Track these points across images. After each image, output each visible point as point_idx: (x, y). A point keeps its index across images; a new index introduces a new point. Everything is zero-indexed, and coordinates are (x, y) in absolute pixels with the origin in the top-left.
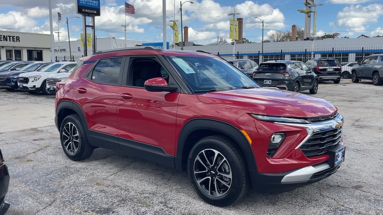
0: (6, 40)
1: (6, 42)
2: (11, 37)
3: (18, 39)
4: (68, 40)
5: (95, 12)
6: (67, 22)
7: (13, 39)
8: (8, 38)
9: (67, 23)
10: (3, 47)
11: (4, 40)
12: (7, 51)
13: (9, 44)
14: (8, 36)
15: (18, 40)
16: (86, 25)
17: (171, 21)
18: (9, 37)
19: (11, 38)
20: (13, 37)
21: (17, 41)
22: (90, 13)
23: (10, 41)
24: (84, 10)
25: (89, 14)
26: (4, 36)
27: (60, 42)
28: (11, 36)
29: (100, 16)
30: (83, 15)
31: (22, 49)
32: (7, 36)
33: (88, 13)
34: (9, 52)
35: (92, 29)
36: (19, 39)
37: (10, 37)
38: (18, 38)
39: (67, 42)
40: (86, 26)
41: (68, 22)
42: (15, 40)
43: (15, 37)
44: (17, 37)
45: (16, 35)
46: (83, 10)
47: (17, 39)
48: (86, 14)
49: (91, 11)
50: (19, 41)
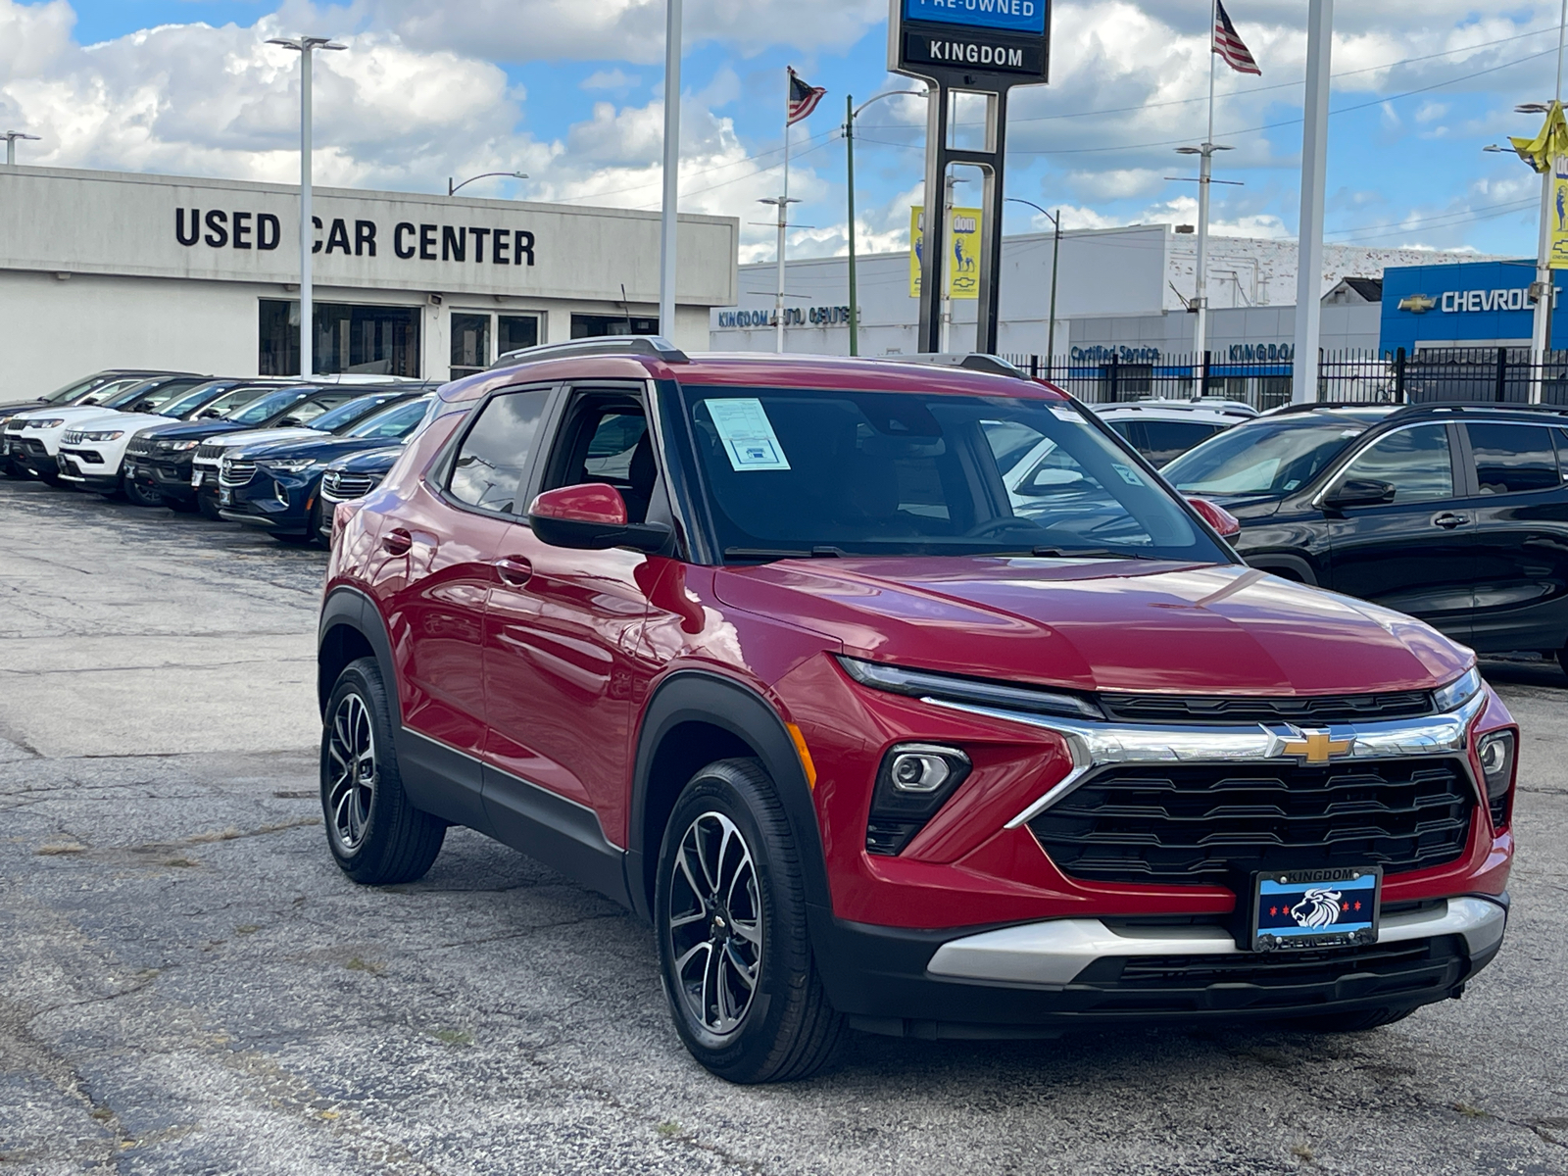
0: (460, 256)
1: (459, 263)
2: (485, 237)
3: (525, 246)
4: (845, 252)
5: (1016, 58)
6: (849, 127)
7: (498, 246)
8: (471, 240)
9: (849, 135)
10: (437, 297)
11: (445, 257)
12: (459, 323)
13: (475, 276)
14: (472, 230)
15: (524, 255)
16: (949, 146)
17: (1531, 108)
18: (474, 236)
19: (488, 241)
20: (498, 233)
21: (518, 261)
22: (979, 67)
23: (479, 259)
24: (942, 50)
25: (970, 76)
26: (448, 232)
27: (789, 265)
28: (487, 231)
29: (1046, 81)
30: (931, 85)
31: (542, 312)
32: (462, 230)
33: (965, 65)
34: (467, 328)
35: (987, 172)
36: (529, 249)
37: (480, 233)
38: (525, 242)
39: (840, 260)
40: (946, 156)
41: (854, 131)
42: (509, 254)
43: (507, 233)
44: (519, 235)
45: (514, 223)
46: (935, 49)
47: (519, 249)
48: (947, 75)
49: (988, 55)
50: (531, 262)
